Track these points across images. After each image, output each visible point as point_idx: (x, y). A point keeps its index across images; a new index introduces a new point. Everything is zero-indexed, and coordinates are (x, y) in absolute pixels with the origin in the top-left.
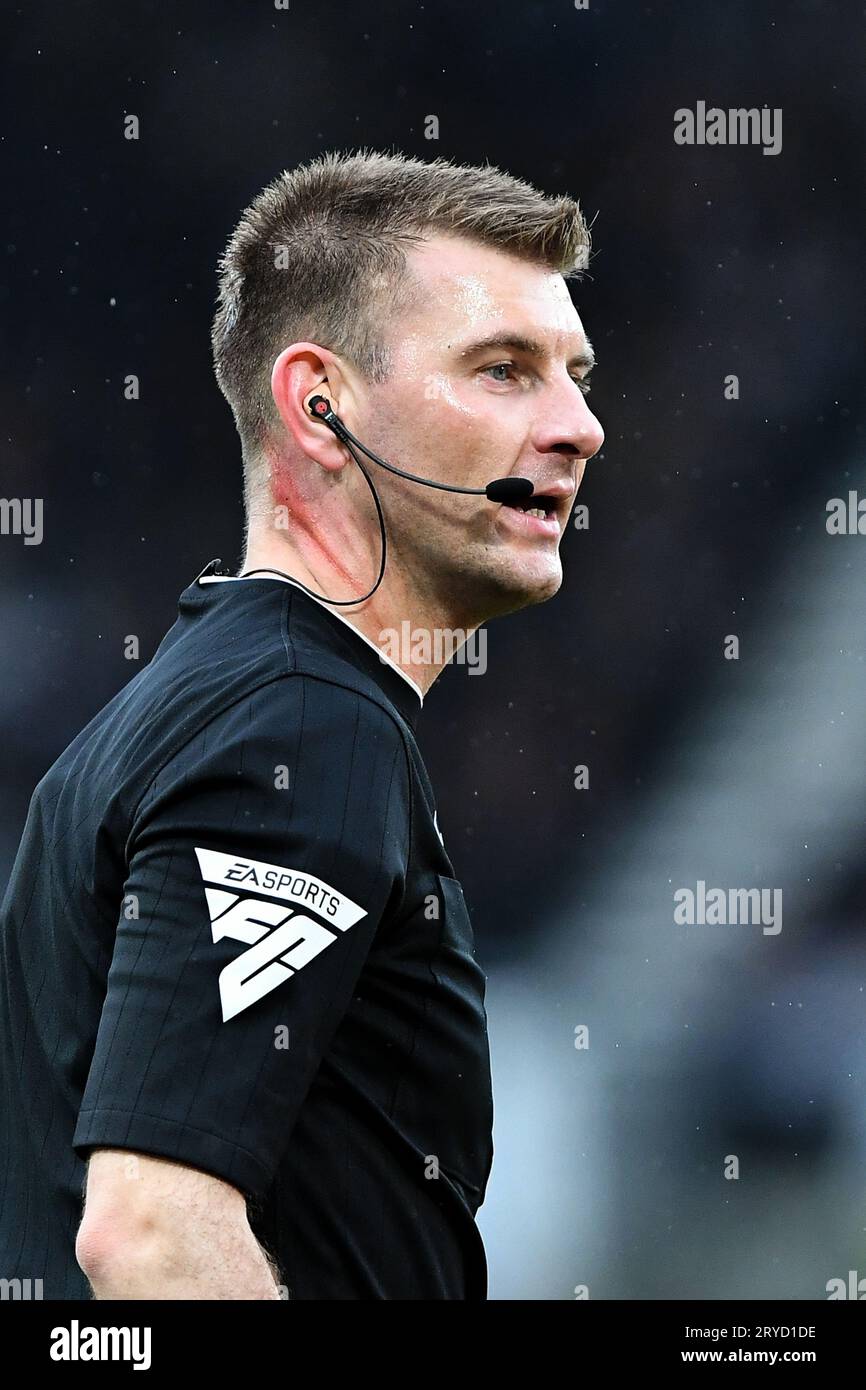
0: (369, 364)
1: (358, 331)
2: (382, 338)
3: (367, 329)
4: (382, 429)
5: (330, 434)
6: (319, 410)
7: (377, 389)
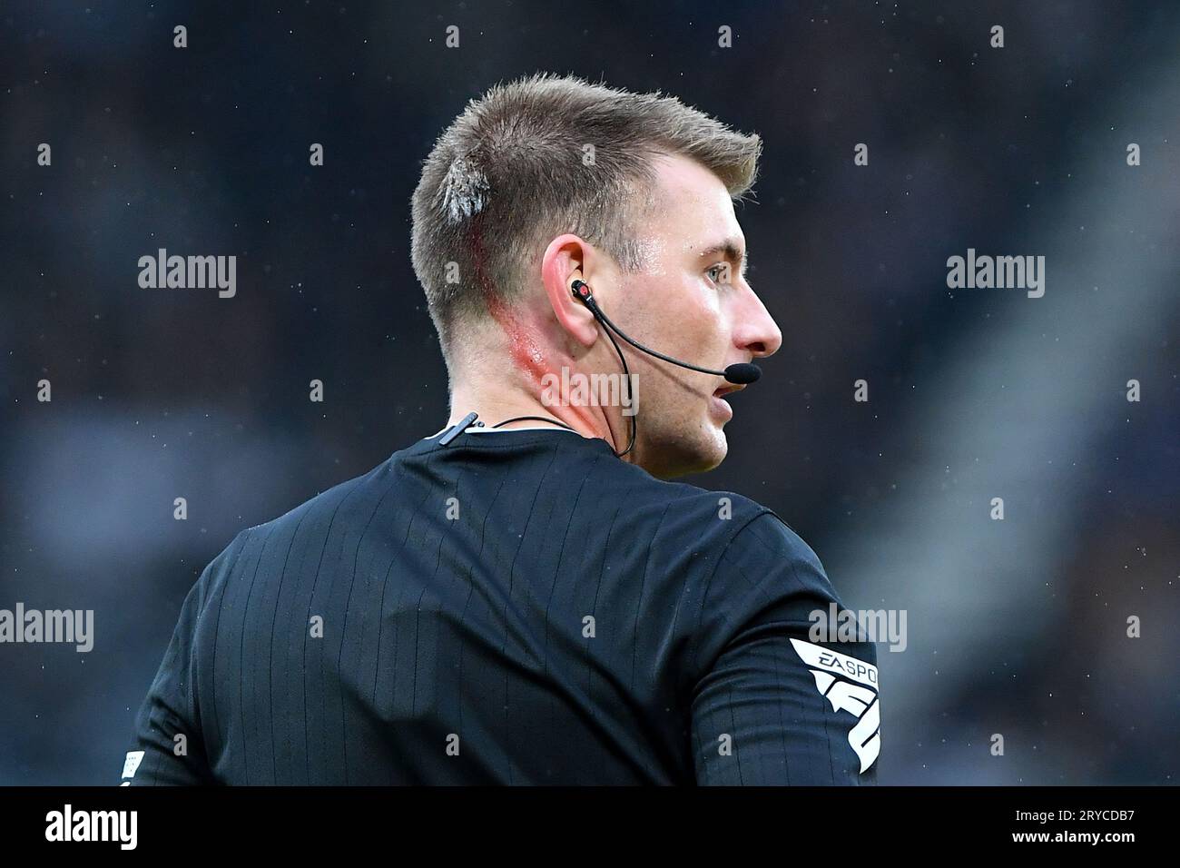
0: (623, 255)
1: (613, 226)
2: (634, 234)
3: (621, 223)
4: (631, 313)
5: (590, 314)
6: (581, 294)
7: (630, 277)
